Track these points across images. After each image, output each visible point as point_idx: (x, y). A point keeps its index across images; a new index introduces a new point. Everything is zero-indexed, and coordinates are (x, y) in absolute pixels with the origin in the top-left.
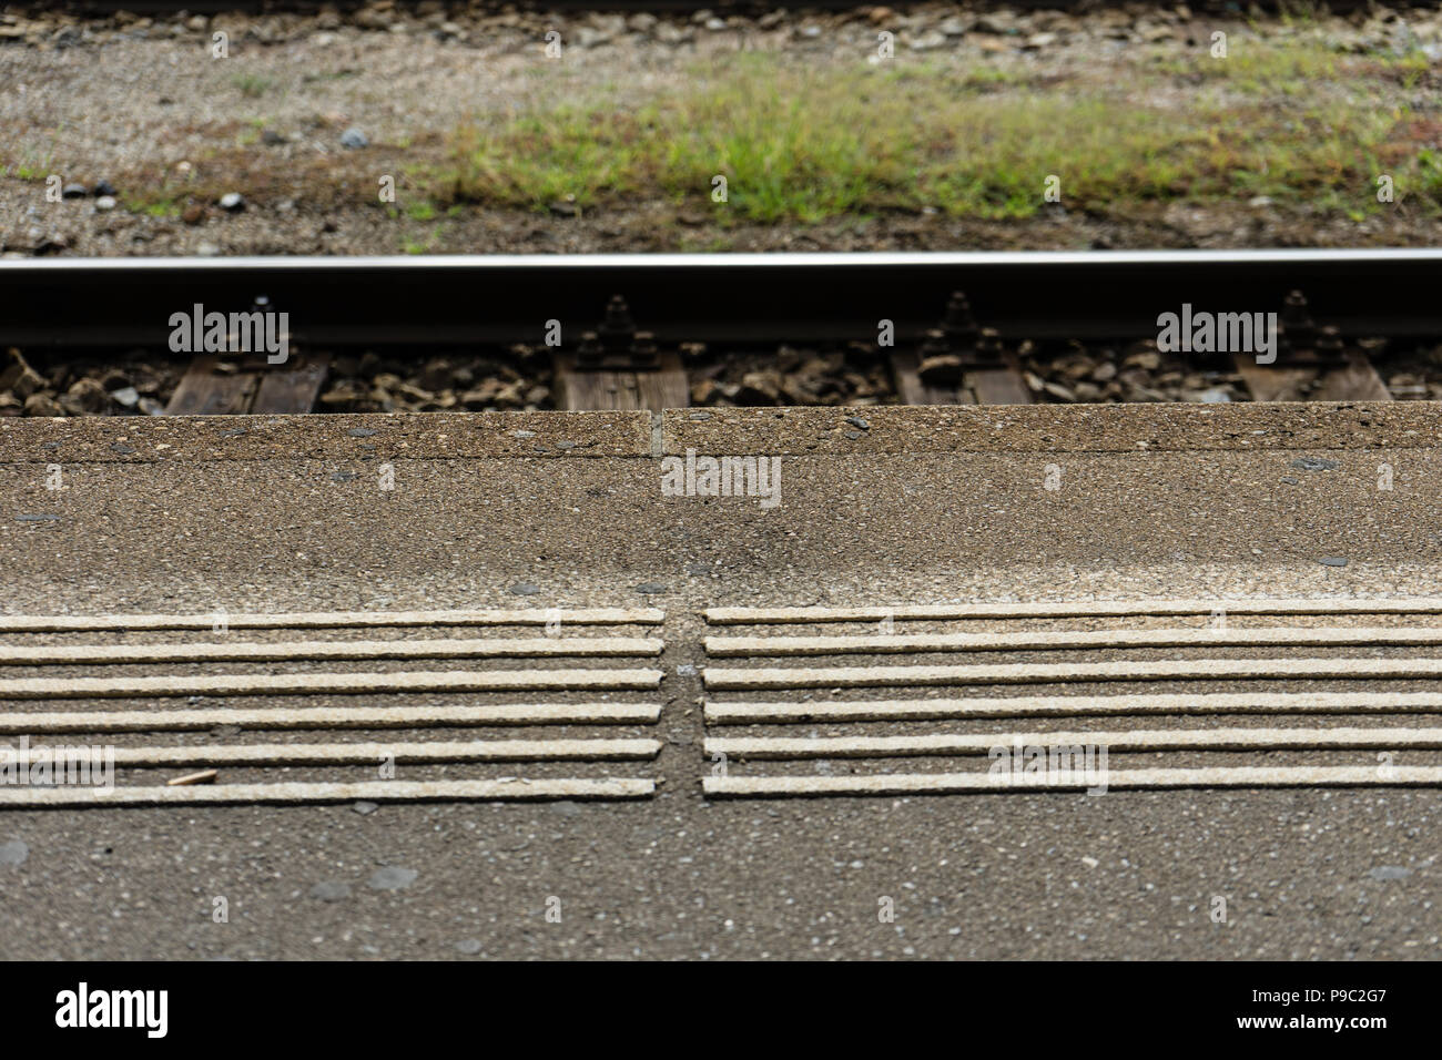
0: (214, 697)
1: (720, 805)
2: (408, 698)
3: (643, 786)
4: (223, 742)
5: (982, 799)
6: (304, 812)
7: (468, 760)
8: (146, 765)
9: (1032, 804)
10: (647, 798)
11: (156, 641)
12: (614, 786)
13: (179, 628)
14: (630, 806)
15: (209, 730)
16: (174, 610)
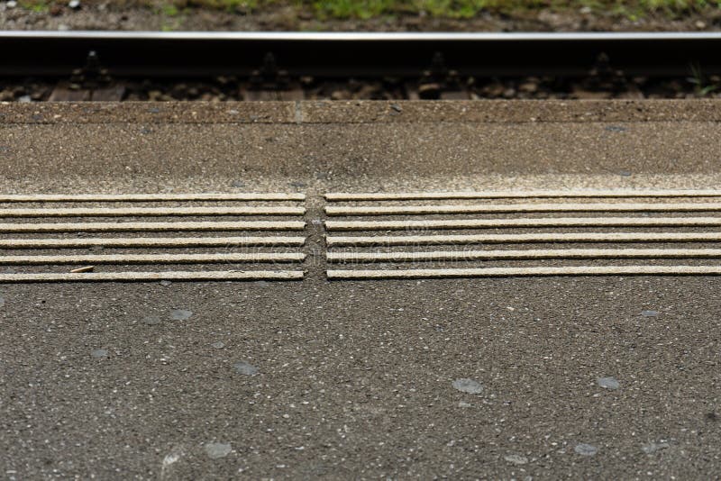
0: (90, 232)
1: (335, 283)
2: (184, 234)
3: (299, 274)
4: (96, 253)
5: (459, 281)
6: (137, 286)
7: (213, 262)
8: (59, 263)
9: (483, 282)
10: (300, 279)
11: (60, 207)
12: (284, 274)
13: (71, 201)
14: (292, 283)
15: (88, 248)
16: (68, 192)
